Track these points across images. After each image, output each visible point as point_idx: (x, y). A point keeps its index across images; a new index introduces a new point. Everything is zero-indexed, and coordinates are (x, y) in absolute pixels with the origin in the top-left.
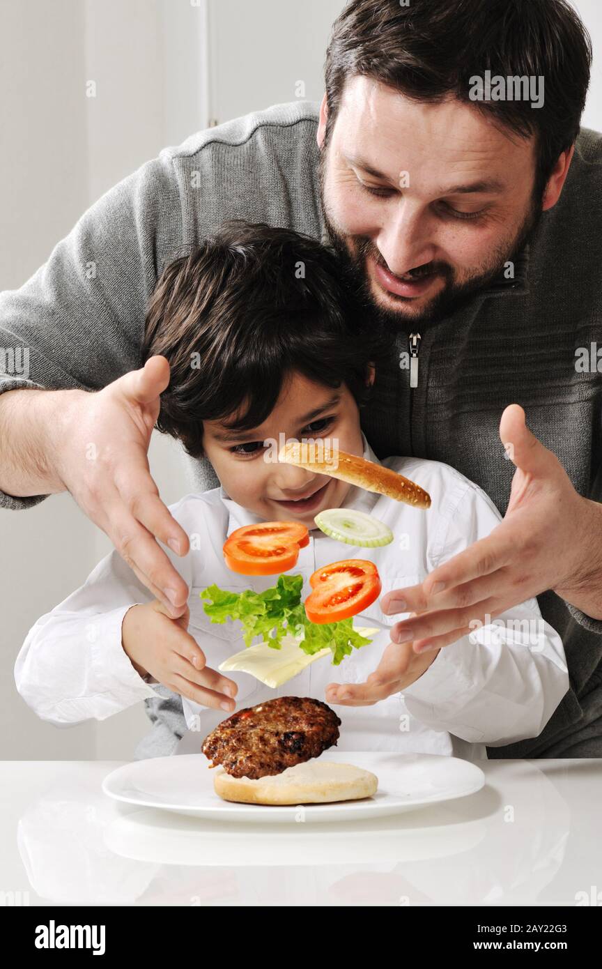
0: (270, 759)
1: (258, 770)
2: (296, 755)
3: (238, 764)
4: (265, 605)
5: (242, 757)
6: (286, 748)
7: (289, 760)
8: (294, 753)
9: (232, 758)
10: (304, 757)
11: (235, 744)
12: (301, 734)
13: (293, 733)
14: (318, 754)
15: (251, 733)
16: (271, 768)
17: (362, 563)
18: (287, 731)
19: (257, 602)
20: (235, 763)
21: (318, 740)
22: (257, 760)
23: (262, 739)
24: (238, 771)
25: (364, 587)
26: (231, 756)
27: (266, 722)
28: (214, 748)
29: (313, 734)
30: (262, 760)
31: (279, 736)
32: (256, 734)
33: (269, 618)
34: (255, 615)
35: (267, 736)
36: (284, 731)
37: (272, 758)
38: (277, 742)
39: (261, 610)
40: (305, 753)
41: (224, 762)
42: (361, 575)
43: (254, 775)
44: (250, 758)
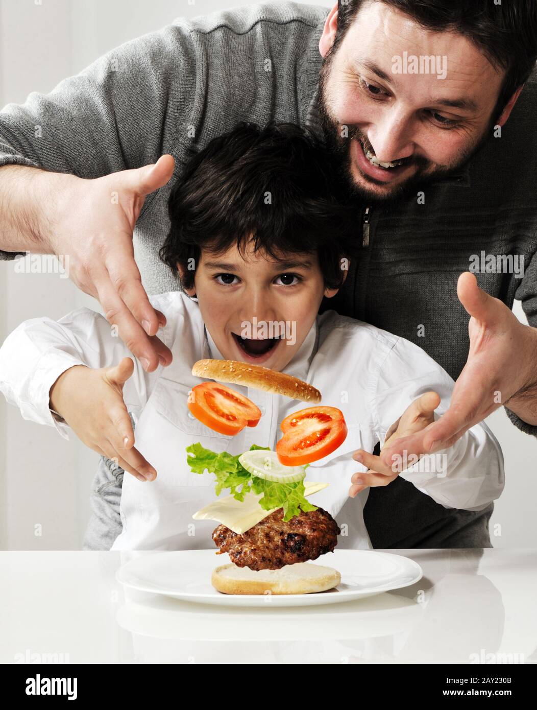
0: (272, 554)
1: (259, 563)
2: (296, 555)
3: (242, 555)
4: (236, 465)
5: (247, 549)
6: (288, 547)
7: (289, 558)
8: (294, 553)
9: (238, 548)
10: (303, 558)
11: (243, 537)
12: (303, 537)
13: (296, 535)
14: (315, 557)
15: (259, 529)
16: (271, 563)
17: (329, 410)
18: (291, 532)
19: (231, 462)
20: (240, 553)
21: (318, 544)
22: (260, 554)
23: (267, 536)
24: (242, 561)
25: (331, 431)
26: (237, 547)
27: (273, 521)
28: (224, 537)
29: (313, 539)
30: (265, 555)
31: (283, 536)
32: (263, 531)
33: (239, 476)
34: (227, 472)
35: (272, 533)
36: (288, 532)
37: (274, 554)
38: (280, 541)
39: (233, 469)
40: (304, 554)
41: (231, 551)
42: (329, 421)
43: (256, 567)
44: (254, 551)
